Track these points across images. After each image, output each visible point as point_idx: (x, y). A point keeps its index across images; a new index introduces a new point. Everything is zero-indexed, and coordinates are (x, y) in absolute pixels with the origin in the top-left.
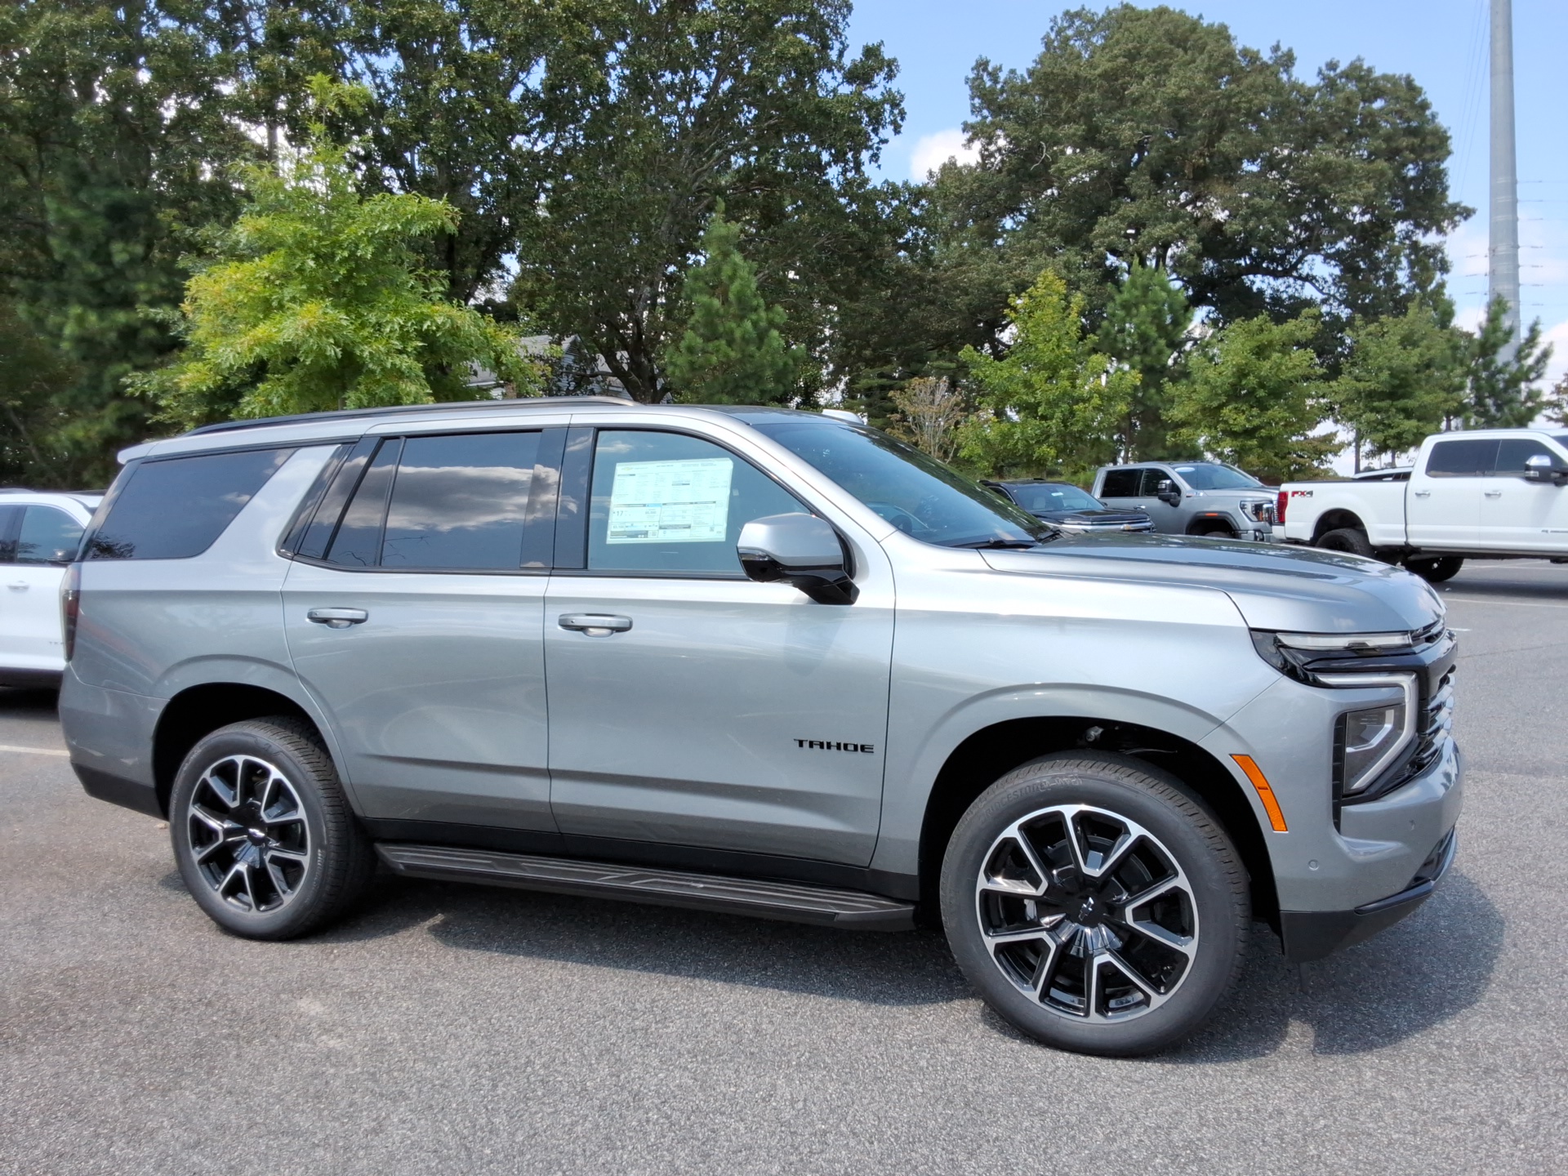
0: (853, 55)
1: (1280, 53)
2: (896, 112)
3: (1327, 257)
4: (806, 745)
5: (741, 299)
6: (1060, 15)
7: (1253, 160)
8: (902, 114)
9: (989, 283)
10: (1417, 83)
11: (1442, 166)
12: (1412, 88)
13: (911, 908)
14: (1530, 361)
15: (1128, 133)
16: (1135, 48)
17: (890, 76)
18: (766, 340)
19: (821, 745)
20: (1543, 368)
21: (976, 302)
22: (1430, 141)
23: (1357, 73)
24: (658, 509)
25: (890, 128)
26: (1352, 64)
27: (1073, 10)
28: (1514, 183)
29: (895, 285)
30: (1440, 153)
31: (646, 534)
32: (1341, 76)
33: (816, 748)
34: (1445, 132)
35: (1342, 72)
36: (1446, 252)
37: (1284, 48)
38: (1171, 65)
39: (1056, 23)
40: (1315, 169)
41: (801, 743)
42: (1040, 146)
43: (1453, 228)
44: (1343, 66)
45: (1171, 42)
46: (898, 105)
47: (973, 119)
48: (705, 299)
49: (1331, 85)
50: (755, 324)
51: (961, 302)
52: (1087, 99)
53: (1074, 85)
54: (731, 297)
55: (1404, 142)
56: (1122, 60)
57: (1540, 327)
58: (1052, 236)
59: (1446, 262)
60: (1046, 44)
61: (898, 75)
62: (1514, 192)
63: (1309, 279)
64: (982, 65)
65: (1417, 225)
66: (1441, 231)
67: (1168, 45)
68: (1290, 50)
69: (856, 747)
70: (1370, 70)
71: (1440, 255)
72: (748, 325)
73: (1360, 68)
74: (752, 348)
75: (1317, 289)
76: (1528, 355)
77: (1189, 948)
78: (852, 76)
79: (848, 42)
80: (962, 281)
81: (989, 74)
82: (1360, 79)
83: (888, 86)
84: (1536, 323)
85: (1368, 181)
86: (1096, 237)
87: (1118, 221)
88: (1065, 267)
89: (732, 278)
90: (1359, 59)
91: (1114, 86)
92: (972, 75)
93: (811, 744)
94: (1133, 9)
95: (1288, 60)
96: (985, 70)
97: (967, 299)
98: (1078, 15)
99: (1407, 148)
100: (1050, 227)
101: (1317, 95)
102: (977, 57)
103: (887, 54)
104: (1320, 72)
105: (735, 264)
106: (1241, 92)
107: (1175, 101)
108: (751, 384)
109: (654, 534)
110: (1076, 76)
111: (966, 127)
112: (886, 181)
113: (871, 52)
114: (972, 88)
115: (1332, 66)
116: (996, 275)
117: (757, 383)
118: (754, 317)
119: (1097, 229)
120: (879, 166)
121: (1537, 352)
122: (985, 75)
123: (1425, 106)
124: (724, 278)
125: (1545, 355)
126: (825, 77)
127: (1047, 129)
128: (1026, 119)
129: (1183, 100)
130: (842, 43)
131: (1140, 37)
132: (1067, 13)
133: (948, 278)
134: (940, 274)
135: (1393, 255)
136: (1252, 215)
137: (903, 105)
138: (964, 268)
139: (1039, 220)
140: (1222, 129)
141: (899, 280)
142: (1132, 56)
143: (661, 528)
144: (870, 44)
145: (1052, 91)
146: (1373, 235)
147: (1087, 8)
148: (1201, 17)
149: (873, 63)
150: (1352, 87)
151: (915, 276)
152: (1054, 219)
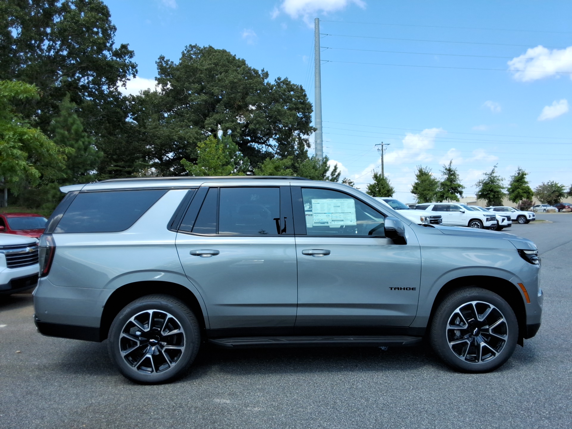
0: (117, 46)
1: (264, 72)
2: (134, 70)
3: (274, 139)
4: (393, 289)
5: (77, 132)
6: (188, 46)
7: (253, 105)
8: (137, 71)
9: (168, 136)
10: (304, 88)
11: (310, 115)
12: (302, 90)
13: (421, 338)
14: (335, 176)
15: (217, 91)
16: (217, 62)
17: (131, 57)
18: (88, 150)
19: (398, 289)
20: (338, 178)
21: (163, 142)
22: (307, 106)
23: (286, 82)
24: (330, 215)
25: (132, 76)
26: (285, 79)
27: (193, 45)
28: (322, 121)
29: (130, 133)
30: (310, 111)
31: (327, 223)
32: (281, 82)
33: (397, 290)
34: (311, 104)
35: (282, 81)
36: (310, 141)
37: (265, 71)
38: (229, 70)
39: (187, 48)
40: (275, 111)
41: (391, 289)
42: (183, 90)
43: (311, 134)
44: (282, 80)
45: (228, 63)
46: (135, 68)
47: (159, 77)
48: (62, 131)
49: (278, 85)
50: (83, 143)
51: (158, 142)
52: (200, 77)
53: (195, 71)
54: (73, 131)
55: (300, 106)
56: (213, 65)
57: (337, 166)
58: (190, 122)
59: (310, 144)
60: (183, 54)
61: (134, 57)
62: (321, 124)
63: (270, 146)
64: (162, 58)
65: (301, 132)
66: (308, 134)
67: (227, 63)
68: (267, 72)
69: (410, 288)
70: (290, 82)
71: (308, 142)
72: (81, 143)
73: (287, 81)
74: (83, 152)
75: (272, 149)
76: (335, 174)
77: (506, 338)
78: (116, 54)
79: (114, 41)
80: (157, 134)
81: (165, 62)
82: (287, 84)
83: (130, 60)
84: (336, 165)
85: (291, 116)
86: (206, 124)
87: (213, 120)
88: (196, 133)
89: (73, 124)
90: (287, 78)
91: (211, 74)
92: (158, 61)
93: (395, 289)
94: (213, 48)
95: (266, 75)
96: (163, 60)
97: (160, 141)
98: (195, 47)
99: (301, 108)
100: (188, 119)
101: (274, 88)
102: (160, 55)
103: (130, 48)
104: (275, 80)
105: (74, 118)
106: (253, 83)
107: (232, 82)
108: (81, 166)
109: (330, 223)
110: (196, 67)
111: (156, 79)
112: (130, 95)
113: (124, 47)
114: (158, 65)
115: (279, 79)
116: (171, 133)
117: (83, 166)
118: (82, 140)
119: (206, 122)
120: (126, 88)
121: (336, 174)
122: (163, 61)
123: (305, 95)
124: (69, 123)
125: (339, 174)
126: (105, 52)
127: (187, 84)
128: (178, 80)
129: (235, 82)
130: (112, 41)
131: (218, 59)
132: (190, 45)
133: (151, 132)
134: (147, 130)
135: (294, 140)
136: (257, 123)
137: (137, 68)
138: (158, 129)
139: (184, 116)
140: (247, 94)
141: (131, 131)
142: (216, 64)
143: (332, 221)
144: (124, 44)
145: (188, 72)
146: (289, 133)
147: (198, 45)
148: (235, 55)
149: (124, 51)
150: (285, 86)
151: (137, 130)
152: (190, 116)
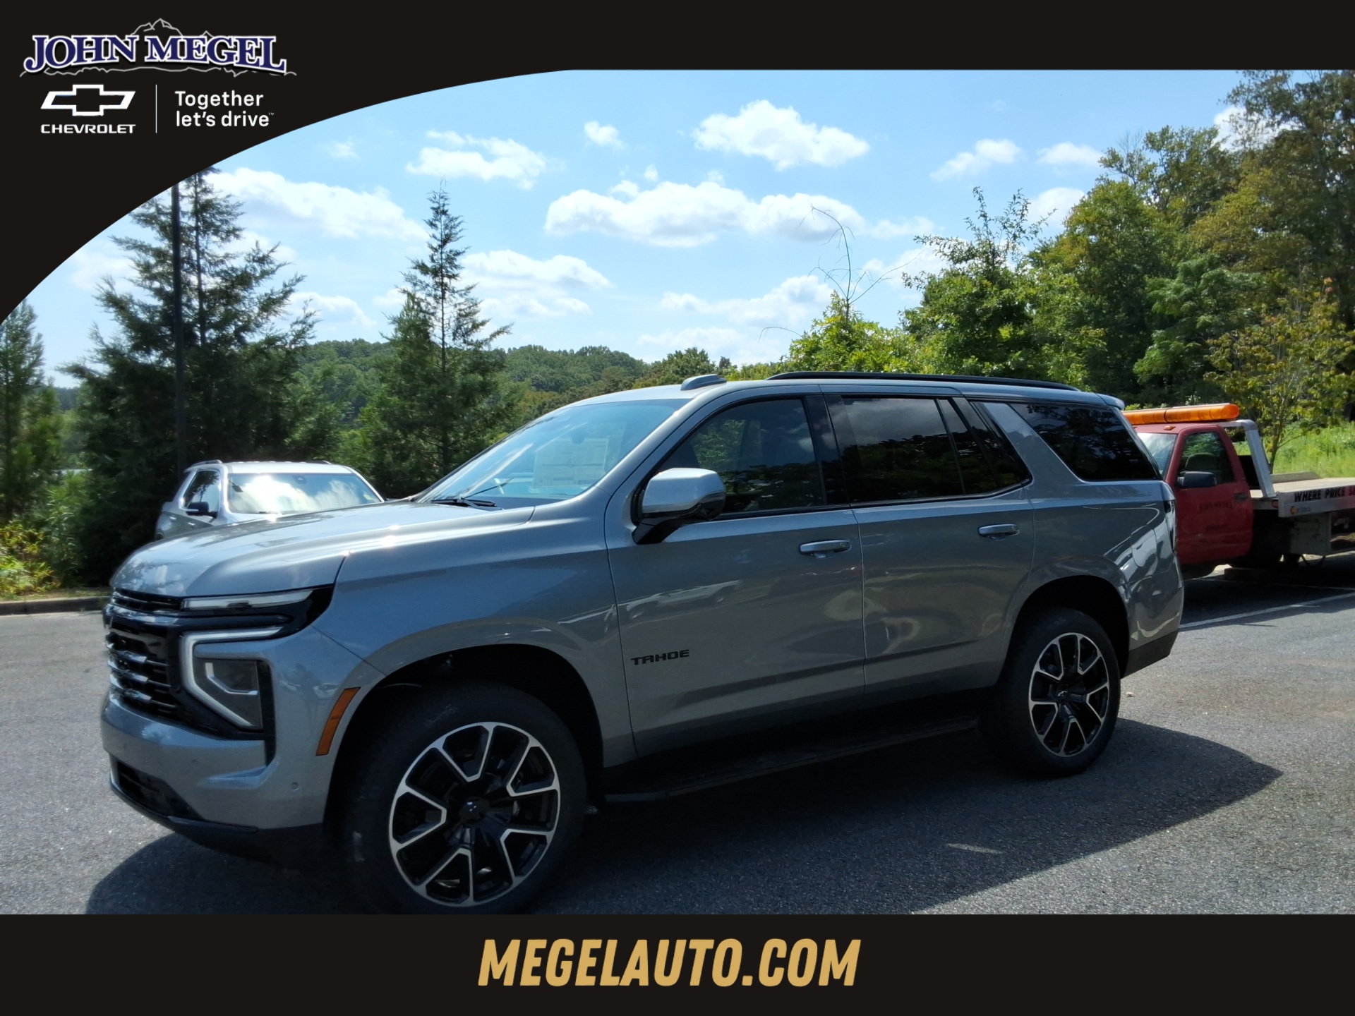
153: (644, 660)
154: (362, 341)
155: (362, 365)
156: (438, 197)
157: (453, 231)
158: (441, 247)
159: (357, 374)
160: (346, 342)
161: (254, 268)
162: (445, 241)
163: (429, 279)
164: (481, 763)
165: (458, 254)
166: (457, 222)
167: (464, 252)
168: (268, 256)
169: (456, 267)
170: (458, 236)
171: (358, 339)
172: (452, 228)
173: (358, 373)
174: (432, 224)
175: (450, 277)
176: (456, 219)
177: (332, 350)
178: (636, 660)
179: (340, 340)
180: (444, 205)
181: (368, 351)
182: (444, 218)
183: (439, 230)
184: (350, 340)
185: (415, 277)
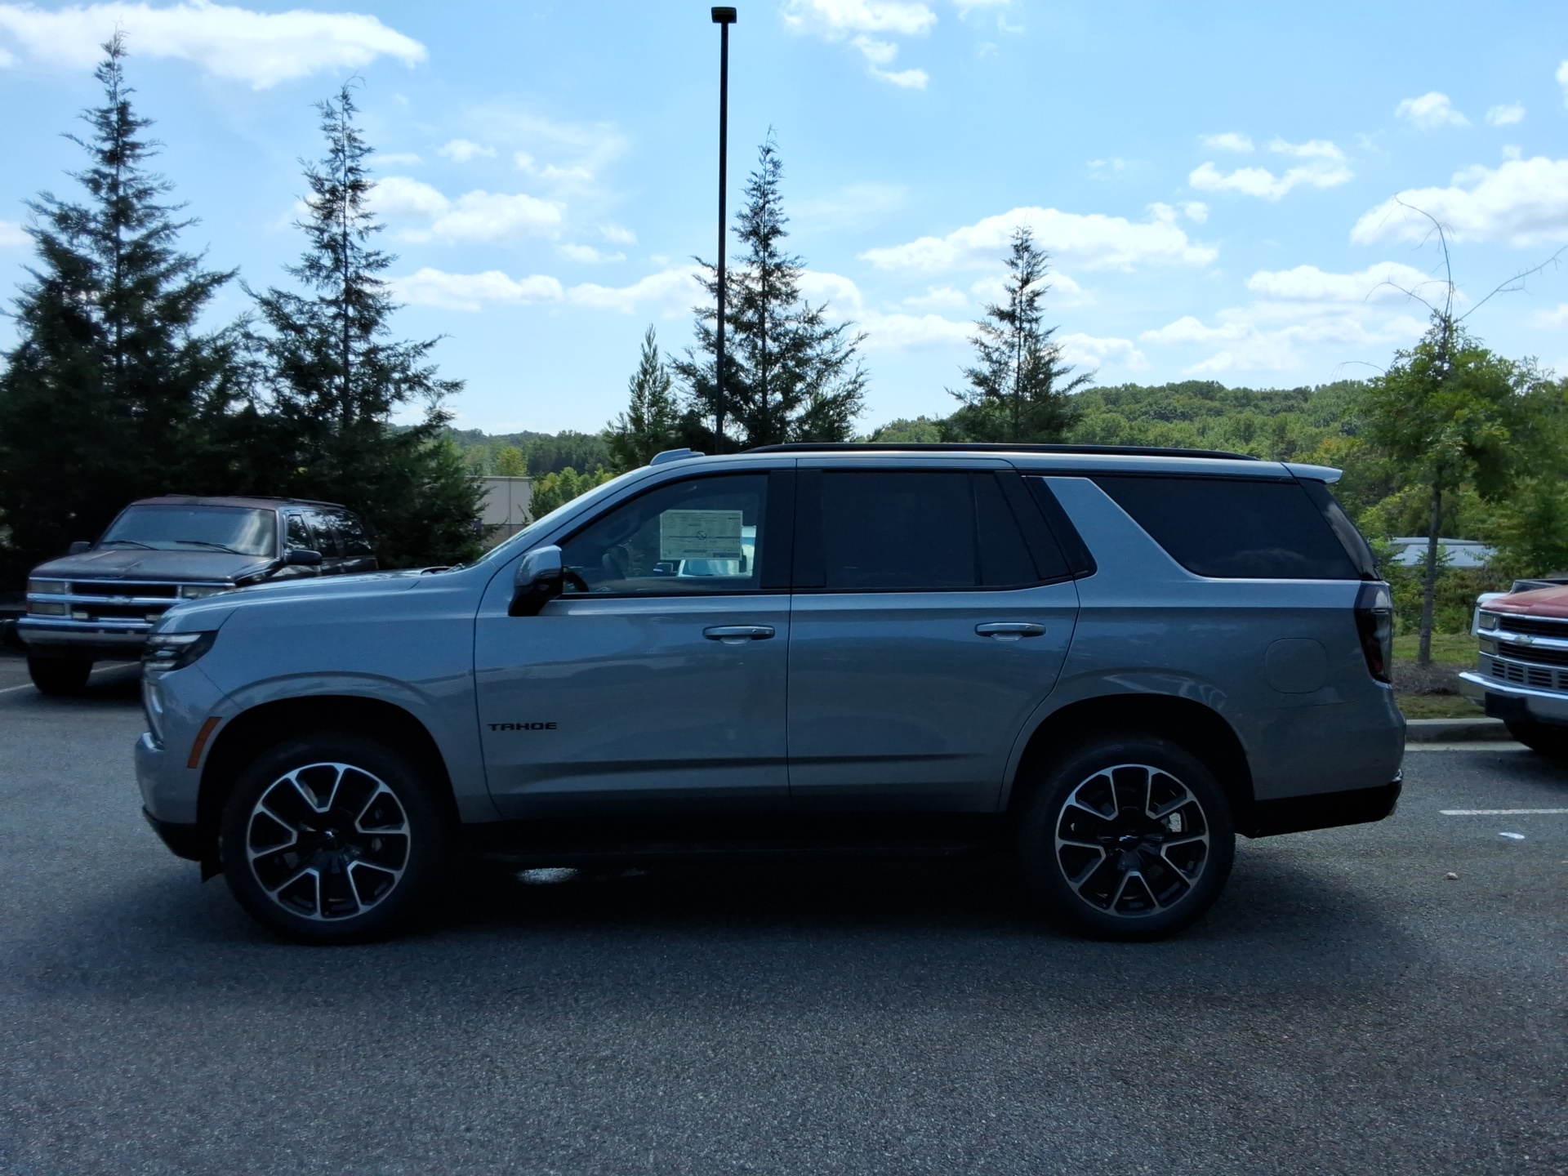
153: (503, 727)
154: (1133, 386)
155: (1131, 413)
156: (1021, 233)
157: (1036, 269)
158: (1021, 288)
159: (1122, 424)
160: (1116, 387)
161: (805, 329)
162: (1025, 282)
163: (1006, 327)
164: (329, 799)
165: (1038, 294)
166: (1040, 259)
167: (1044, 292)
168: (817, 316)
169: (1036, 309)
170: (1041, 274)
171: (1128, 384)
172: (1035, 265)
173: (1124, 422)
174: (1013, 264)
175: (1030, 321)
176: (1040, 255)
177: (1099, 397)
178: (494, 727)
179: (1109, 386)
180: (1027, 241)
181: (1139, 396)
182: (1026, 255)
183: (1020, 270)
184: (1120, 385)
185: (990, 325)
